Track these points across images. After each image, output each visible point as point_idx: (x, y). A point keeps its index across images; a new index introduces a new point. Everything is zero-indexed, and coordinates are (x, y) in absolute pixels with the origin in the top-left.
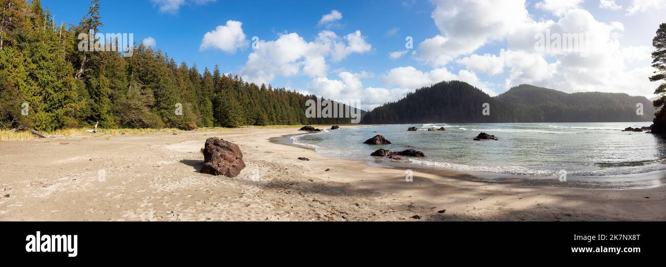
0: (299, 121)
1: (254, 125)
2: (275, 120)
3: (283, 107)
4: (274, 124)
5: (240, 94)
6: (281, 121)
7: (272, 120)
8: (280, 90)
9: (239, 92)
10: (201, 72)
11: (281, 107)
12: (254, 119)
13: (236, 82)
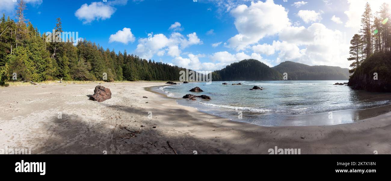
0: (169, 78)
1: (145, 80)
2: (156, 78)
3: (160, 72)
4: (155, 80)
5: (138, 64)
6: (159, 78)
7: (154, 78)
8: (159, 63)
9: (137, 64)
10: (117, 53)
11: (159, 72)
12: (144, 77)
13: (136, 58)
